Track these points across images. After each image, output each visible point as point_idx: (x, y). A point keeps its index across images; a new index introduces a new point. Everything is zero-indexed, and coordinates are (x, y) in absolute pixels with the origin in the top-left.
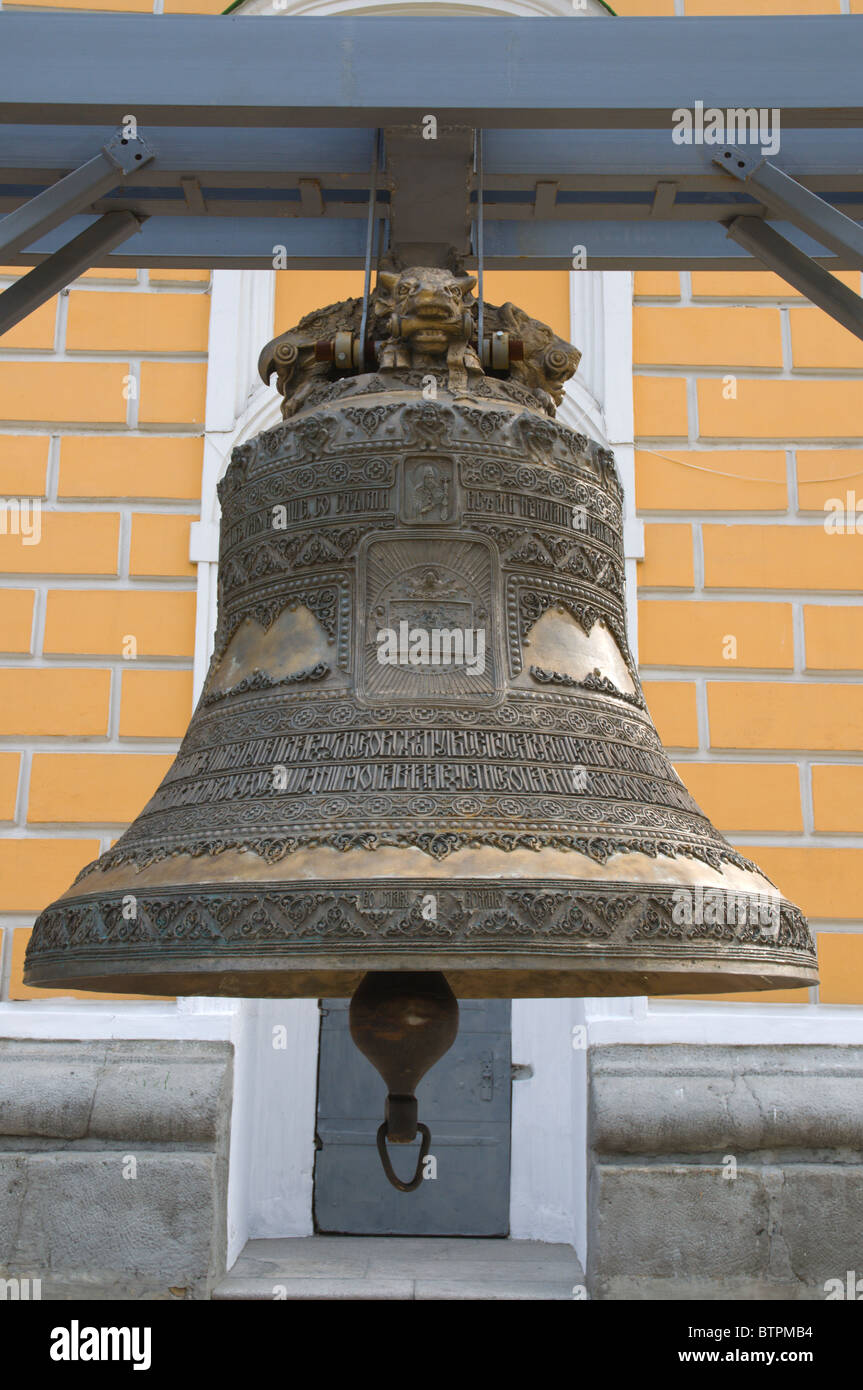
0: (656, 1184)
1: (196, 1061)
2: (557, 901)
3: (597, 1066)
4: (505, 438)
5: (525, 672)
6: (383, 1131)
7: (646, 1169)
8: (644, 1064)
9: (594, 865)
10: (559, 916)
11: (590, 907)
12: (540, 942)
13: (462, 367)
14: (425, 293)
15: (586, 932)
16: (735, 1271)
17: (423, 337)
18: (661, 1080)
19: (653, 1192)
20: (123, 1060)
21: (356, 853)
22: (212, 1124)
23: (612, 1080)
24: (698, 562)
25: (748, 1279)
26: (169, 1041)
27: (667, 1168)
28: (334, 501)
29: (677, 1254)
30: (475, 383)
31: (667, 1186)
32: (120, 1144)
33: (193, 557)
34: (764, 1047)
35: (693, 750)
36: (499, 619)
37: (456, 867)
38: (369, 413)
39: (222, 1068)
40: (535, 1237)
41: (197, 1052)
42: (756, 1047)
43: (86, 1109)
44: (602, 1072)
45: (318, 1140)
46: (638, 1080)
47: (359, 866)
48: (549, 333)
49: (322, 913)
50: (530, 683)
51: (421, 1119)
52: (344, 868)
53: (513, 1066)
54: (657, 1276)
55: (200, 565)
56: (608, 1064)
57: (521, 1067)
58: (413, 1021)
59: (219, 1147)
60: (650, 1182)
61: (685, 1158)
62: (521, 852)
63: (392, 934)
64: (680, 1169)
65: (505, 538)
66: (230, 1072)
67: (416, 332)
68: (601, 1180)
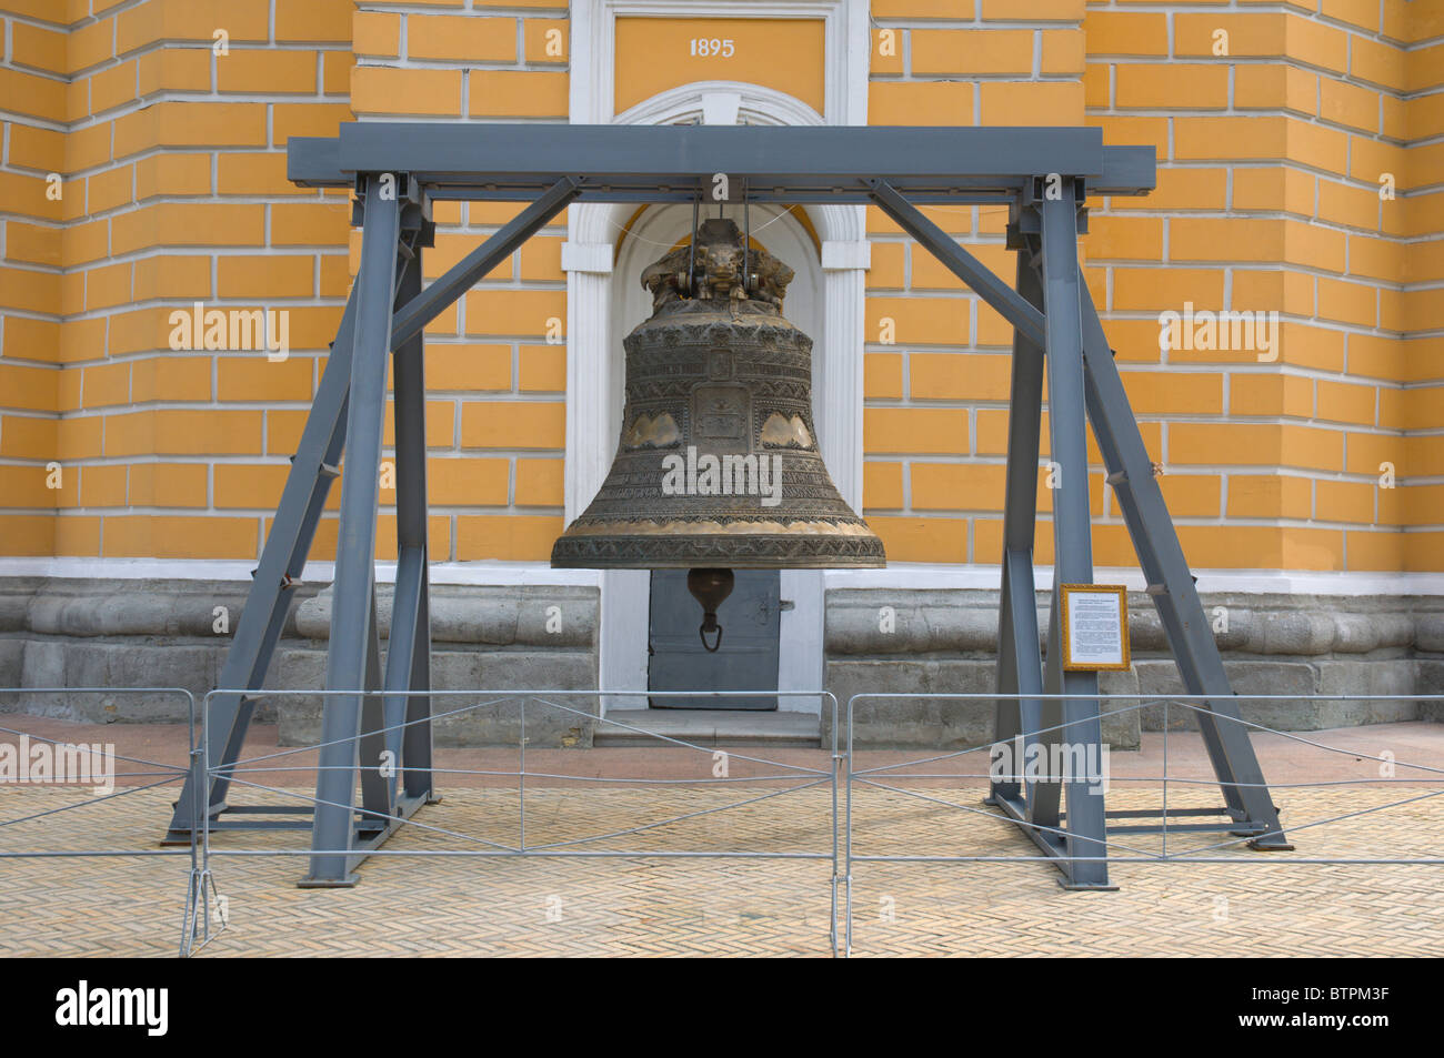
0: (862, 670)
1: (578, 599)
2: (768, 542)
3: (830, 602)
4: (754, 339)
5: (761, 444)
6: (702, 628)
7: (856, 662)
8: (859, 601)
9: (784, 528)
10: (768, 548)
11: (781, 545)
12: (761, 557)
13: (737, 299)
14: (720, 268)
15: (778, 554)
16: (908, 719)
17: (719, 285)
18: (870, 610)
19: (860, 676)
20: (532, 598)
21: (693, 524)
22: (591, 636)
23: (838, 610)
24: (907, 270)
25: (915, 724)
26: (560, 587)
27: (869, 662)
28: (681, 368)
29: (873, 710)
30: (742, 304)
31: (869, 672)
32: (534, 648)
33: (564, 268)
34: (936, 590)
35: (900, 400)
36: (750, 420)
37: (731, 530)
38: (696, 329)
39: (594, 603)
40: (794, 710)
41: (577, 593)
42: (932, 590)
43: (513, 627)
44: (832, 606)
45: (650, 649)
46: (853, 610)
47: (695, 529)
48: (779, 263)
49: (682, 547)
50: (762, 448)
51: (718, 623)
52: (689, 529)
53: (781, 602)
54: (860, 722)
55: (569, 273)
56: (836, 601)
57: (787, 603)
58: (715, 583)
59: (594, 650)
60: (856, 670)
61: (881, 657)
62: (756, 523)
63: (708, 555)
64: (876, 663)
65: (753, 385)
66: (599, 604)
67: (715, 283)
68: (828, 668)
